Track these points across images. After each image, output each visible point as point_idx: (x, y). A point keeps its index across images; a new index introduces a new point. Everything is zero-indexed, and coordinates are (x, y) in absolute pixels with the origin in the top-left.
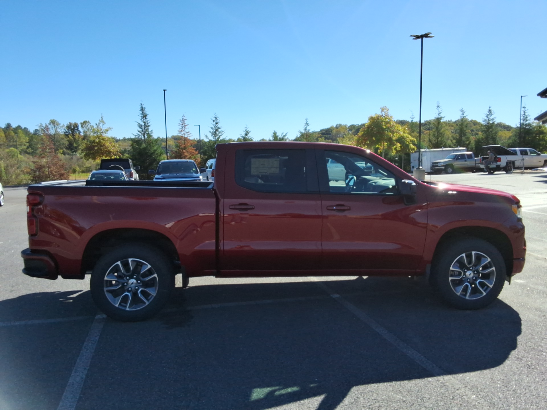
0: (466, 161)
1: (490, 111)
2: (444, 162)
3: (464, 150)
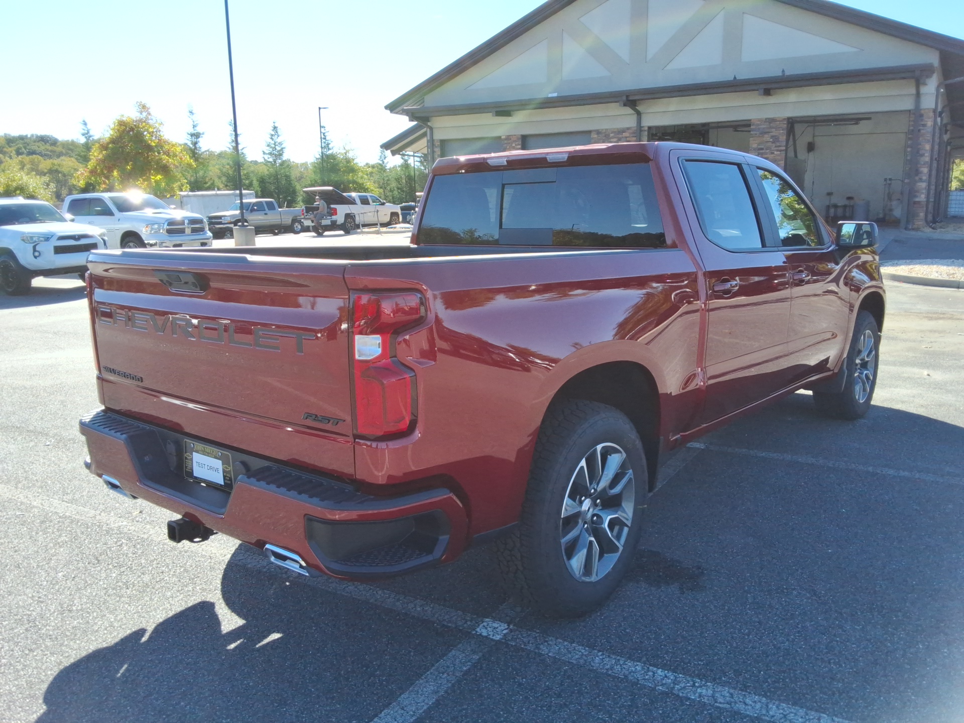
0: (266, 214)
1: (275, 128)
2: (230, 216)
3: (251, 194)
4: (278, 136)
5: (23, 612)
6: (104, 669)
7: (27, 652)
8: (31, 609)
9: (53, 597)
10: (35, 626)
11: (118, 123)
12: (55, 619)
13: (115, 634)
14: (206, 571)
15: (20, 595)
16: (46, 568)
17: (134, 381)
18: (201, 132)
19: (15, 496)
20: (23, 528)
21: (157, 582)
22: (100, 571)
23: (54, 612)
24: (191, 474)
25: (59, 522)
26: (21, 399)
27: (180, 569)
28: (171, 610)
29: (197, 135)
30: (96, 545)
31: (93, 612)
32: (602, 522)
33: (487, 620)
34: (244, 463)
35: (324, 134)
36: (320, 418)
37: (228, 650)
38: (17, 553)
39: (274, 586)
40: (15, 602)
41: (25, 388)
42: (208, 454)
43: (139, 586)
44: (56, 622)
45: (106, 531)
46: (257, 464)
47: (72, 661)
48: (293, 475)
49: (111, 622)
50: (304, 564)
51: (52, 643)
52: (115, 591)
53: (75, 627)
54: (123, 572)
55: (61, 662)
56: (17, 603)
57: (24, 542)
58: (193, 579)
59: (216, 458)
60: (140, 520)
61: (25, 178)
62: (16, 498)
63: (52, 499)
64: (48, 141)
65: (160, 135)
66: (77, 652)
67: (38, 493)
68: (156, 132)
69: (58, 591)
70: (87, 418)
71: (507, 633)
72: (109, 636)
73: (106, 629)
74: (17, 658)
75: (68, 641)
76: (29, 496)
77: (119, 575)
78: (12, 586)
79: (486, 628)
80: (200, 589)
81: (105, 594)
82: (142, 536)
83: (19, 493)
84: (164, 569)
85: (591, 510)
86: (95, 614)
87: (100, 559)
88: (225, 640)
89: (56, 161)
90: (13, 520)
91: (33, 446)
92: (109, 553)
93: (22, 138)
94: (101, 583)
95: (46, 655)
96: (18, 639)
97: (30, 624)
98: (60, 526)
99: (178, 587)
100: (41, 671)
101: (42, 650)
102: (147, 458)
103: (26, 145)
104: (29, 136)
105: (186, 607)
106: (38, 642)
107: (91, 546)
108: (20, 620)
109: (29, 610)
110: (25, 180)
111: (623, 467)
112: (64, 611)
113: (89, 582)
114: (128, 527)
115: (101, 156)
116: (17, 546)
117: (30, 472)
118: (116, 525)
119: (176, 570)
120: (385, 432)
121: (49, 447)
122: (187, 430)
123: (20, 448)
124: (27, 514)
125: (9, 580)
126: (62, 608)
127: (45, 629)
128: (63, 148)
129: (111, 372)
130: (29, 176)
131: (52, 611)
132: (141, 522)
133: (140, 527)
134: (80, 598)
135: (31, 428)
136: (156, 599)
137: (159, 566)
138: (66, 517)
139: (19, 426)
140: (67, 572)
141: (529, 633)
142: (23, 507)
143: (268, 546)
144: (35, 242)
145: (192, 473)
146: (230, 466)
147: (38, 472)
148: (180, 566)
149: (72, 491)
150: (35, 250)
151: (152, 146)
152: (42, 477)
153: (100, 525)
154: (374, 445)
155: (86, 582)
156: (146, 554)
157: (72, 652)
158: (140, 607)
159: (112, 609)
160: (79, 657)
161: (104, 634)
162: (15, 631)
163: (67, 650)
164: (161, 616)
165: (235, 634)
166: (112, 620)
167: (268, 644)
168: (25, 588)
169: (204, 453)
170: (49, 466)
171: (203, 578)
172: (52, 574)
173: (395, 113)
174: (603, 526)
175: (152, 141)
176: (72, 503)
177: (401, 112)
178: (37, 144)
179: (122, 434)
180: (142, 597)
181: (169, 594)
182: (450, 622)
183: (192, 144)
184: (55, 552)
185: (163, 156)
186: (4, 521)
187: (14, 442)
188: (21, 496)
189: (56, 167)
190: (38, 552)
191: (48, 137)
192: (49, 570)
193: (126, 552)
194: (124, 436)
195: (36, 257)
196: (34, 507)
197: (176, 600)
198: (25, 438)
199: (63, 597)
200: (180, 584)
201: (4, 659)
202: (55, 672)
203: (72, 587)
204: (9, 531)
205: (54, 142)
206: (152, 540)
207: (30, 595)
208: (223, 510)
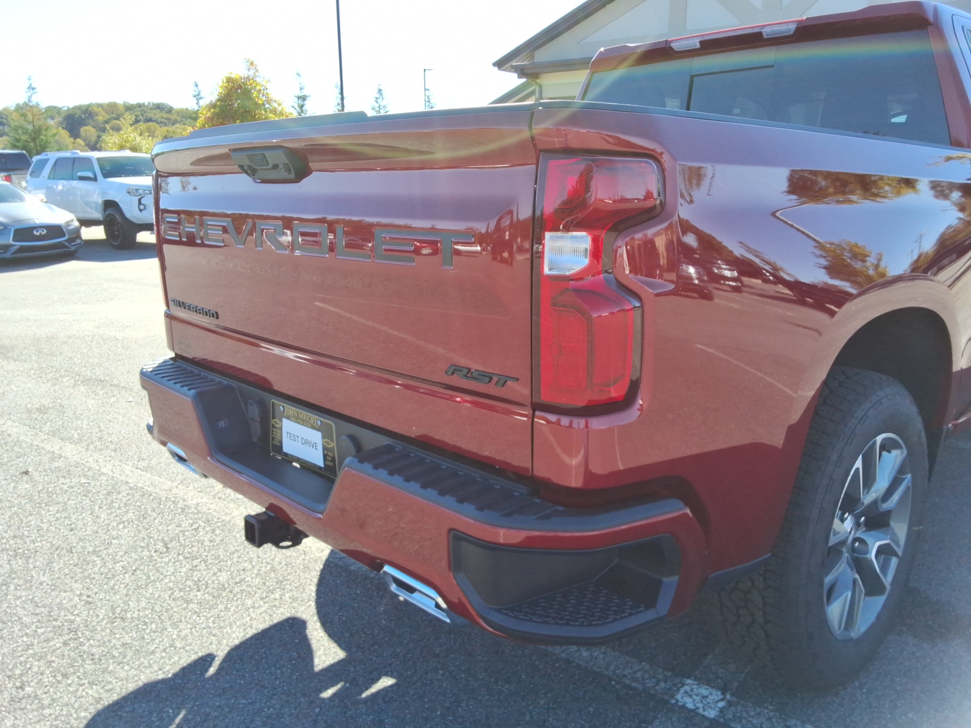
1: (380, 90)
4: (383, 99)
5: (65, 616)
6: (155, 715)
7: (59, 678)
8: (76, 612)
9: (105, 597)
10: (76, 639)
11: (227, 80)
12: (102, 630)
13: (176, 658)
14: (298, 571)
15: (65, 592)
16: (104, 555)
17: (208, 317)
18: (308, 95)
19: (83, 460)
20: (86, 500)
21: (236, 583)
22: (167, 564)
23: (104, 619)
24: (279, 449)
25: (128, 494)
26: (110, 350)
27: (266, 567)
28: (251, 627)
29: (303, 98)
30: (168, 526)
31: (151, 623)
32: (867, 552)
33: (689, 681)
34: (354, 439)
35: (428, 96)
36: (475, 375)
37: (323, 699)
38: (72, 533)
39: (385, 600)
40: (58, 600)
41: (116, 339)
42: (303, 422)
43: (214, 588)
44: (104, 634)
45: (182, 509)
46: (371, 440)
47: (115, 697)
48: (428, 461)
49: (173, 640)
50: (443, 605)
51: (93, 666)
52: (182, 594)
53: (126, 644)
54: (196, 566)
55: (101, 698)
56: (60, 603)
57: (83, 518)
58: (282, 582)
59: (313, 427)
60: (223, 497)
61: (138, 139)
62: (84, 462)
63: (125, 466)
64: (163, 109)
65: (267, 93)
66: (123, 684)
67: (110, 456)
68: (264, 90)
69: (112, 589)
70: (150, 366)
71: (724, 707)
72: (168, 662)
73: (165, 650)
74: (46, 686)
75: (115, 664)
76: (99, 460)
77: (191, 570)
78: (58, 578)
79: (691, 696)
80: (290, 598)
81: (170, 597)
82: (223, 518)
83: (88, 455)
84: (246, 565)
85: (853, 532)
86: (154, 626)
87: (169, 546)
88: (320, 681)
89: (171, 129)
90: (75, 489)
91: (113, 402)
92: (181, 538)
93: (139, 106)
94: (167, 581)
95: (82, 685)
96: (52, 656)
97: (71, 636)
98: (129, 500)
99: (263, 593)
100: (73, 711)
101: (78, 677)
102: (222, 424)
103: (143, 112)
104: (146, 104)
105: (271, 623)
106: (76, 664)
107: (161, 528)
108: (59, 627)
109: (72, 614)
110: (138, 141)
111: (901, 470)
112: (115, 618)
113: (152, 578)
114: (208, 505)
115: (209, 114)
116: (75, 523)
117: (106, 432)
118: (194, 502)
119: (261, 567)
120: (590, 401)
121: (132, 404)
122: (276, 388)
123: (100, 403)
124: (93, 483)
125: (56, 569)
126: (114, 614)
127: (88, 644)
128: (178, 115)
129: (180, 306)
130: (142, 137)
131: (101, 617)
132: (224, 500)
133: (222, 505)
134: (138, 600)
135: (115, 382)
136: (233, 609)
137: (240, 560)
138: (137, 488)
139: (103, 379)
140: (128, 563)
141: (758, 710)
142: (90, 473)
143: (387, 568)
144: (141, 194)
145: (281, 447)
146: (332, 441)
147: (115, 432)
148: (266, 563)
149: (149, 456)
150: (140, 203)
151: (259, 104)
152: (118, 438)
153: (175, 501)
154: (565, 421)
155: (149, 577)
156: (226, 543)
157: (117, 682)
158: (212, 619)
159: (175, 620)
160: (124, 692)
161: (162, 658)
162: (51, 644)
163: (111, 680)
164: (237, 636)
165: (333, 673)
166: (175, 636)
167: (378, 692)
168: (73, 581)
169: (298, 420)
170: (127, 425)
171: (293, 581)
172: (110, 565)
173: (505, 70)
174: (868, 556)
175: (259, 99)
176: (147, 471)
177: (510, 68)
178: (153, 111)
179: (189, 389)
180: (216, 604)
181: (249, 602)
182: (634, 679)
183: (299, 107)
184: (117, 533)
185: (270, 115)
186: (66, 490)
187: (94, 396)
188: (90, 459)
189: (171, 134)
190: (97, 532)
191: (164, 104)
192: (106, 558)
193: (202, 538)
194: (193, 391)
195: (141, 210)
196: (103, 474)
197: (259, 611)
198: (107, 393)
199: (118, 597)
200: (265, 588)
201: (29, 686)
202: (90, 713)
203: (130, 584)
204: (69, 503)
205: (170, 110)
206: (234, 524)
207: (78, 593)
208: (321, 507)
